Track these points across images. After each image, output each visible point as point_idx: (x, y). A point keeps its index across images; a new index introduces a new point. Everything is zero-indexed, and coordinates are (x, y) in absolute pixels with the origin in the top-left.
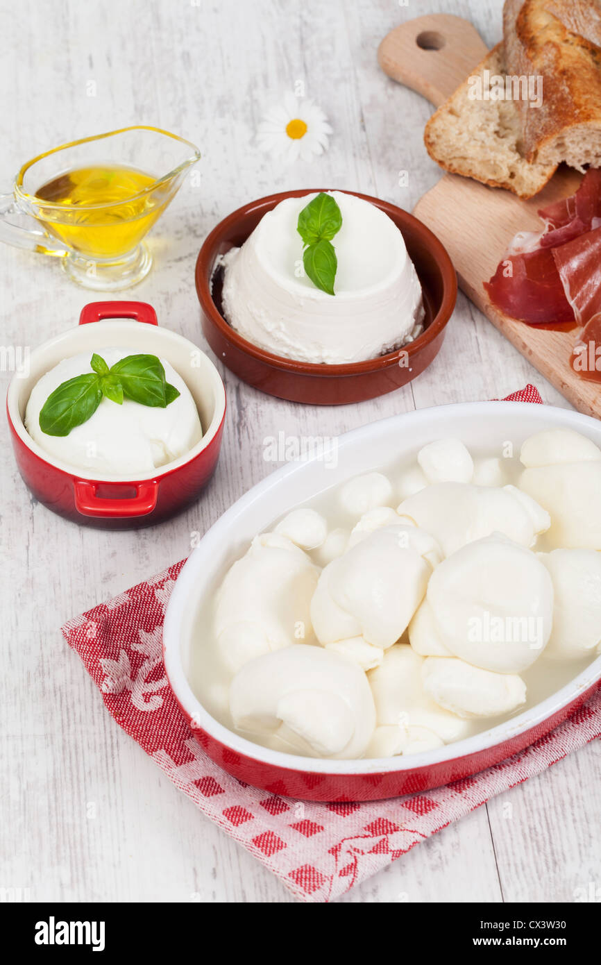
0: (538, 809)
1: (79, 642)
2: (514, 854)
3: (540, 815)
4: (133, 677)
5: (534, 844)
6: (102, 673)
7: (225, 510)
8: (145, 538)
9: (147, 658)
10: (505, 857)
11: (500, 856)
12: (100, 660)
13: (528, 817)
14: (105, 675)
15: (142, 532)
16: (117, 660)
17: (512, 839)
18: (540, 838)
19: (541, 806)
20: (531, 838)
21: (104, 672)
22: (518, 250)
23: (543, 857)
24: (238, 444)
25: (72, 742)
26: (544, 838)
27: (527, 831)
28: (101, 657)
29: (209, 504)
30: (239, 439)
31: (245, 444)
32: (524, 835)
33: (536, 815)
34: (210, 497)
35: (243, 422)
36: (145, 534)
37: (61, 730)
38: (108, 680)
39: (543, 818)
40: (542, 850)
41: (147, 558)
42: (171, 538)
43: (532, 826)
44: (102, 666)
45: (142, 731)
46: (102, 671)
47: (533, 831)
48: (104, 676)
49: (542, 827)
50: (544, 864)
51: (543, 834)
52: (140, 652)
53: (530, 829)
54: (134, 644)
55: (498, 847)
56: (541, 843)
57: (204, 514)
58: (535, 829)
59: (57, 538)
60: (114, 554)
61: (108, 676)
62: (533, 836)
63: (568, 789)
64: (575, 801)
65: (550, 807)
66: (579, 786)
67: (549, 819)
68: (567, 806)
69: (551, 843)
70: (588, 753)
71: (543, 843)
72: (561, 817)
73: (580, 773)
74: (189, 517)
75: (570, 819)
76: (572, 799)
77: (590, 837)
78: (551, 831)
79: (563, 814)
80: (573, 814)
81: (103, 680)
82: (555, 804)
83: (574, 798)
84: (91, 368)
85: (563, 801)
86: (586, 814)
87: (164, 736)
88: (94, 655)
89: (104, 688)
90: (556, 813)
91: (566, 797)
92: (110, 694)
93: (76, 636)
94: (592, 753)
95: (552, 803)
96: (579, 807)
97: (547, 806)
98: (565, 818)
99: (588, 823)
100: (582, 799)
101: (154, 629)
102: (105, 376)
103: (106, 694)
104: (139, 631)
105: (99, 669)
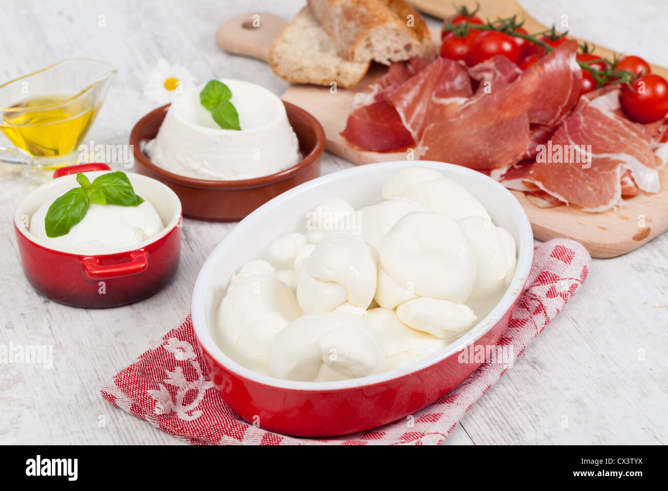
0: (491, 408)
1: (125, 385)
2: (484, 435)
3: (494, 410)
4: (174, 401)
5: (497, 427)
6: (152, 400)
7: (194, 286)
8: (139, 309)
9: (178, 388)
10: (478, 438)
11: (474, 437)
12: (148, 391)
13: (486, 413)
14: (155, 400)
15: (135, 306)
16: (159, 390)
17: (479, 427)
18: (500, 423)
19: (493, 405)
20: (494, 424)
21: (153, 399)
22: (359, 104)
23: (506, 433)
24: (190, 250)
25: (124, 427)
26: (502, 422)
27: (488, 420)
28: (147, 389)
29: (180, 284)
30: (190, 247)
31: (195, 249)
32: (487, 423)
33: (491, 411)
34: (179, 280)
35: (189, 238)
36: (138, 307)
37: (112, 422)
38: (159, 404)
39: (497, 412)
40: (504, 429)
41: (144, 319)
42: (158, 306)
43: (491, 417)
44: (151, 395)
45: (200, 429)
46: (152, 399)
47: (493, 420)
48: (155, 402)
49: (498, 416)
50: (508, 436)
51: (501, 420)
52: (172, 385)
53: (490, 419)
54: (166, 380)
55: (470, 432)
56: (502, 426)
57: (178, 289)
58: (494, 418)
59: (71, 319)
60: (118, 321)
61: (157, 401)
62: (494, 422)
63: (509, 393)
64: (517, 399)
65: (500, 405)
66: (516, 390)
67: (502, 411)
68: (512, 402)
69: (509, 424)
70: (515, 372)
71: (503, 425)
72: (510, 409)
73: (514, 383)
74: (168, 292)
75: (517, 409)
76: (514, 398)
77: (537, 416)
78: (507, 418)
79: (511, 407)
80: (519, 406)
81: (155, 406)
82: (502, 402)
83: (516, 397)
84: (78, 182)
85: (508, 400)
86: (528, 404)
87: (218, 424)
88: (141, 389)
89: (158, 412)
90: (506, 407)
91: (509, 398)
92: (163, 415)
93: (122, 382)
94: (518, 371)
95: (500, 402)
96: (521, 401)
97: (497, 404)
98: (513, 409)
99: (531, 409)
100: (522, 396)
101: (174, 369)
102: (89, 188)
103: (160, 415)
104: (165, 371)
105: (149, 398)
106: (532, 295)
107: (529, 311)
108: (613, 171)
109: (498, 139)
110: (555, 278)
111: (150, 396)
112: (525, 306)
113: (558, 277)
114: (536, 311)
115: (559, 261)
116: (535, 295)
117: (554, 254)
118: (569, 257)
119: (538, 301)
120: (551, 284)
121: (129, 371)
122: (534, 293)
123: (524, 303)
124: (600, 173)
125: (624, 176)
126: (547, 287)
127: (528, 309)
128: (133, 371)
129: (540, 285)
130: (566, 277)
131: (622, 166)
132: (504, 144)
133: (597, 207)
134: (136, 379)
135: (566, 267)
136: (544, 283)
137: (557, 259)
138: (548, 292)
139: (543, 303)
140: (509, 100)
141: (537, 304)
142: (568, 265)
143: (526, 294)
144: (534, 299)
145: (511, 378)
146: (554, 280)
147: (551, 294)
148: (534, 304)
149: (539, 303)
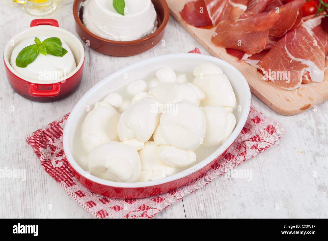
0: (201, 200)
1: (31, 142)
2: (192, 217)
3: (202, 202)
4: (52, 155)
8: (56, 105)
9: (57, 148)
12: (40, 149)
13: (198, 204)
14: (41, 154)
15: (55, 103)
16: (46, 149)
17: (192, 211)
24: (89, 71)
25: (30, 179)
28: (40, 148)
29: (79, 92)
30: (90, 69)
31: (92, 71)
32: (196, 210)
34: (80, 90)
35: (91, 63)
38: (43, 156)
39: (203, 204)
41: (56, 112)
42: (65, 105)
45: (55, 174)
46: (40, 153)
48: (41, 155)
51: (203, 210)
52: (54, 146)
53: (198, 208)
54: (52, 143)
55: (187, 214)
57: (77, 96)
59: (23, 106)
60: (44, 111)
61: (42, 154)
62: (200, 210)
63: (212, 193)
64: (215, 197)
65: (206, 200)
66: (216, 192)
67: (205, 204)
68: (212, 199)
69: (206, 213)
70: (219, 180)
71: (203, 212)
72: (210, 203)
73: (216, 187)
74: (72, 97)
75: (213, 203)
76: (213, 197)
77: (220, 210)
78: (206, 208)
79: (210, 202)
80: (214, 202)
81: (41, 156)
82: (207, 198)
83: (214, 196)
84: (35, 42)
85: (210, 197)
86: (219, 202)
87: (63, 176)
88: (37, 147)
89: (41, 159)
90: (208, 202)
91: (211, 196)
92: (43, 161)
93: (30, 140)
94: (221, 180)
95: (206, 198)
96: (216, 200)
97: (204, 199)
98: (211, 203)
99: (219, 205)
100: (217, 197)
101: (59, 137)
102: (40, 45)
103: (42, 161)
104: (54, 138)
105: (39, 152)
106: (245, 145)
107: (239, 152)
108: (300, 71)
109: (251, 41)
110: (260, 140)
111: (40, 151)
112: (239, 149)
113: (262, 140)
114: (242, 153)
115: (267, 132)
116: (246, 146)
117: (266, 129)
118: (273, 131)
119: (246, 149)
120: (257, 142)
121: (34, 137)
122: (246, 144)
123: (239, 147)
124: (294, 70)
125: (305, 74)
126: (254, 143)
127: (239, 151)
128: (36, 137)
129: (251, 141)
130: (266, 141)
131: (305, 69)
132: (253, 44)
133: (288, 87)
134: (36, 141)
135: (269, 136)
136: (254, 140)
137: (266, 131)
138: (253, 146)
139: (247, 151)
140: (261, 23)
141: (244, 150)
142: (270, 135)
143: (243, 143)
144: (244, 147)
145: (216, 184)
146: (259, 141)
147: (254, 147)
148: (243, 150)
149: (245, 150)
